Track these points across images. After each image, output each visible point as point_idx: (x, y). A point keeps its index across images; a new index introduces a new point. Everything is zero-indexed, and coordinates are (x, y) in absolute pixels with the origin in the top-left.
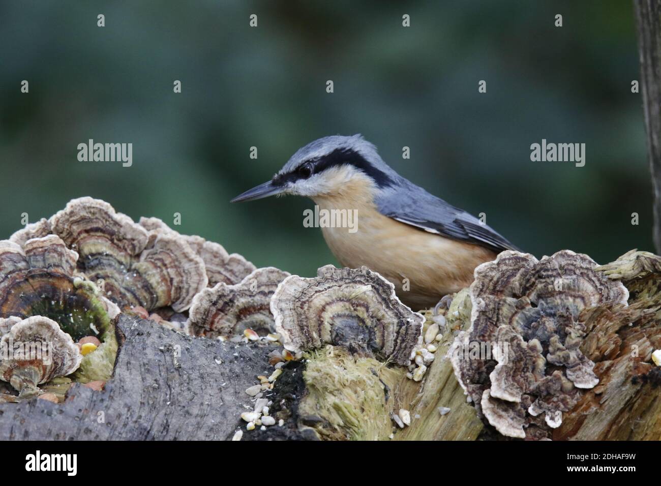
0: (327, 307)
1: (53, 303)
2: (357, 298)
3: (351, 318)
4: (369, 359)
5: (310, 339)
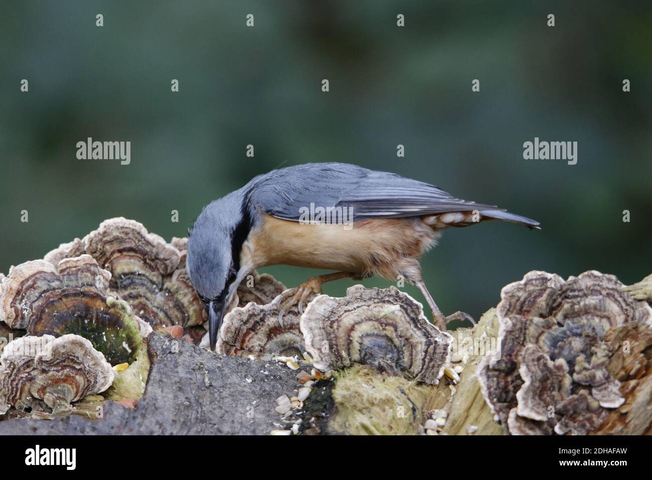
0: (356, 326)
1: (86, 321)
2: (386, 317)
3: (380, 337)
4: (397, 377)
5: (339, 357)
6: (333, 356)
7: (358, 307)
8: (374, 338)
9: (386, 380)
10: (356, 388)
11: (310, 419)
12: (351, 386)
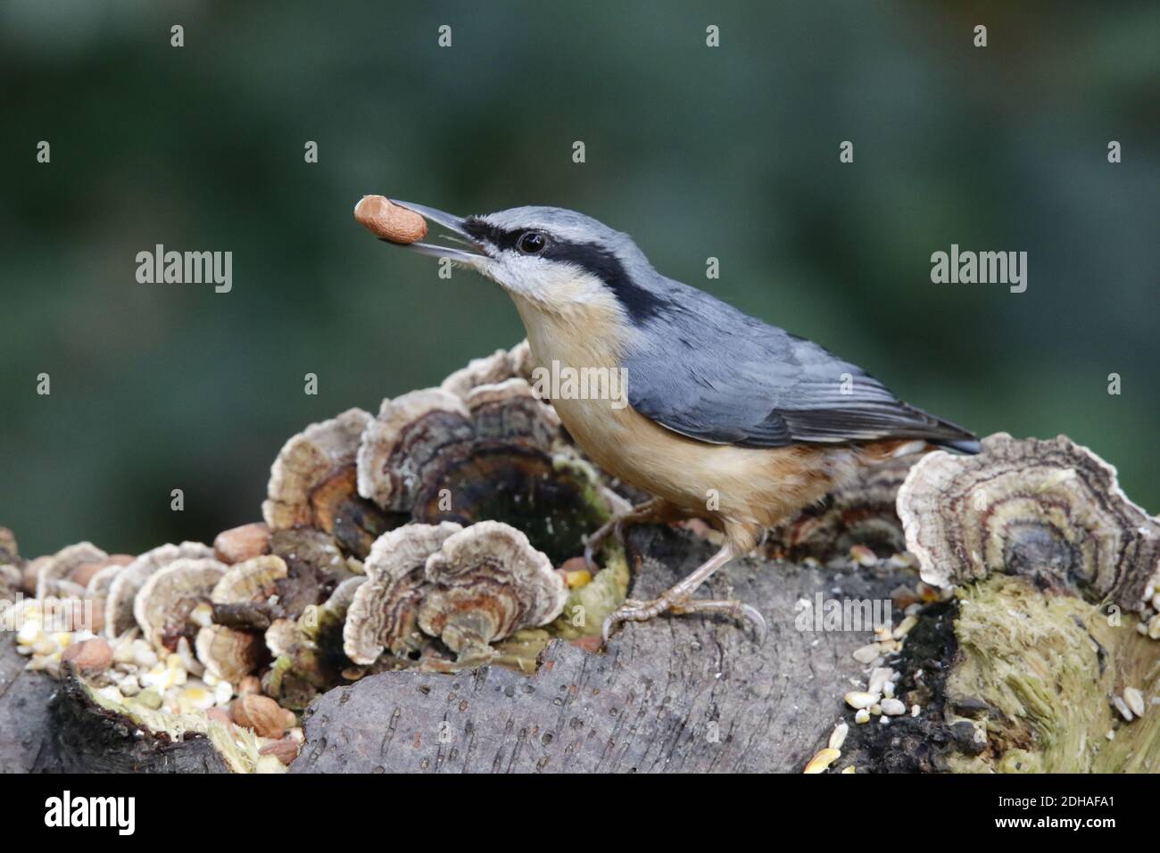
0: (998, 508)
1: (517, 499)
2: (1050, 492)
3: (1040, 527)
4: (1070, 599)
5: (966, 563)
6: (955, 560)
7: (1001, 473)
8: (1029, 529)
9: (1050, 603)
10: (998, 617)
11: (913, 673)
12: (987, 613)
